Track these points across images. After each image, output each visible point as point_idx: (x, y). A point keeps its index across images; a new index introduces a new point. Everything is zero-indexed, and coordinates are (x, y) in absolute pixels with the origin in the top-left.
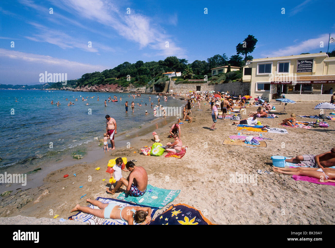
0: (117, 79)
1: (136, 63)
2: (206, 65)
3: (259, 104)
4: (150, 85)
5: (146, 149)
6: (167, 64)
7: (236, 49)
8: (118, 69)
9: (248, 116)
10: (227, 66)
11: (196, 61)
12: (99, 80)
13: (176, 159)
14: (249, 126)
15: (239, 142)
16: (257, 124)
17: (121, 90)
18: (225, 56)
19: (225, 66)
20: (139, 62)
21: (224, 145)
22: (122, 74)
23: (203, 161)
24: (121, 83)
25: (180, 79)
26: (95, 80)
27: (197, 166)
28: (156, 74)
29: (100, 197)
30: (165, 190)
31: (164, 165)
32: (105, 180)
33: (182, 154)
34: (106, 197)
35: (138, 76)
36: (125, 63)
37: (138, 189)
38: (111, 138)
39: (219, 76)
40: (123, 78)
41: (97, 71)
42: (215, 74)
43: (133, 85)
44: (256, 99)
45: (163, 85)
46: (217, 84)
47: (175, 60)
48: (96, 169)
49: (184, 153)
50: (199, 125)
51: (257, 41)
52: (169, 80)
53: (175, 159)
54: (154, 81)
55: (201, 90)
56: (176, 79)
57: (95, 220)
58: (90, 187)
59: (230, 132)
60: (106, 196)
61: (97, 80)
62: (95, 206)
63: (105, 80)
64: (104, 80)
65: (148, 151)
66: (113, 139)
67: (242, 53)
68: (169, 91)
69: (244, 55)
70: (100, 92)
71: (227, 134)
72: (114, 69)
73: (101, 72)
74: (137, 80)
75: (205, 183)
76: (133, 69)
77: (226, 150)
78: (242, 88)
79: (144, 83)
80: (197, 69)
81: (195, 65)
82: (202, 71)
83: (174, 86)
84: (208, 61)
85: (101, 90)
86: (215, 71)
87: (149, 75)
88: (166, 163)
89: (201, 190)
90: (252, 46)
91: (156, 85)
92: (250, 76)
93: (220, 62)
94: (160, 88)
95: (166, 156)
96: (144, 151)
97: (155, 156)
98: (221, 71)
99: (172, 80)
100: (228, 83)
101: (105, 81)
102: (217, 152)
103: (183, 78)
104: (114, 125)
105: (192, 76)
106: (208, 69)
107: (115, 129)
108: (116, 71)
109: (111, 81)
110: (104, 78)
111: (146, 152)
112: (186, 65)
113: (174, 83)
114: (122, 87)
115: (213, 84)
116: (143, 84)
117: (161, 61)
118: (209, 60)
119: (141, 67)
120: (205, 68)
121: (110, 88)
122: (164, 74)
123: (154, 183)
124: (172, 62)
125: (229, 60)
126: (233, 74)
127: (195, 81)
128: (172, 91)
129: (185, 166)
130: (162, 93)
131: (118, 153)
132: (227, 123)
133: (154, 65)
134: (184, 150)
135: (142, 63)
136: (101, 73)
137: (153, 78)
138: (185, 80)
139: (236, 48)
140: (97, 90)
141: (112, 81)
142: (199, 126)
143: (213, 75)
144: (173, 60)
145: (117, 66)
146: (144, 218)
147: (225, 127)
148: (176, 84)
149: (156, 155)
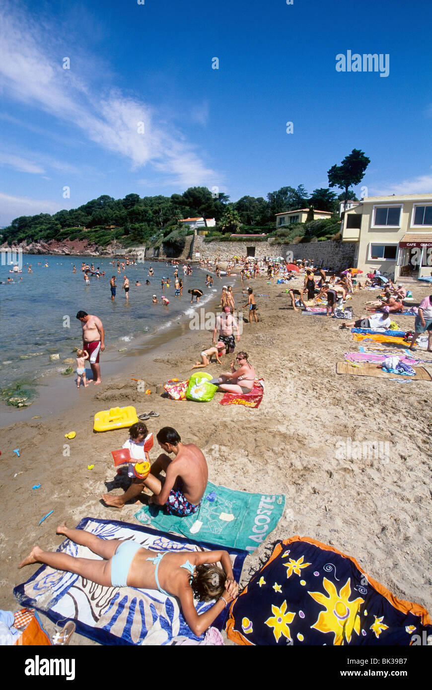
0: (86, 230)
1: (125, 198)
2: (265, 206)
3: (376, 285)
4: (154, 242)
5: (177, 387)
6: (188, 203)
7: (328, 177)
8: (88, 208)
9: (365, 309)
10: (307, 210)
11: (246, 198)
12: (48, 231)
13: (246, 410)
14: (375, 331)
15: (370, 368)
16: (389, 328)
17: (95, 251)
18: (303, 190)
19: (304, 210)
20: (131, 196)
21: (342, 376)
22: (97, 219)
23: (308, 414)
24: (94, 238)
25: (215, 233)
26: (41, 231)
27: (302, 428)
28: (166, 221)
29: (89, 516)
30: (243, 493)
31: (225, 425)
32: (92, 466)
33: (256, 397)
34: (103, 517)
35: (129, 225)
36: (103, 198)
37: (185, 500)
38: (93, 359)
39: (291, 229)
40: (99, 227)
41: (44, 213)
42: (282, 225)
43: (120, 243)
44: (369, 276)
45: (180, 244)
46: (287, 244)
47: (204, 195)
48: (66, 436)
49: (260, 394)
50: (271, 327)
51: (369, 162)
52: (192, 233)
53: (244, 410)
54: (162, 235)
55: (256, 255)
56: (207, 232)
57: (87, 590)
58: (59, 488)
59: (341, 345)
60: (104, 514)
61: (45, 230)
62: (81, 545)
63: (61, 230)
64: (59, 231)
65: (181, 390)
66: (97, 361)
67: (339, 185)
68: (193, 255)
69: (343, 188)
70: (52, 254)
71: (337, 349)
72: (79, 208)
73: (51, 215)
74: (126, 232)
75: (336, 476)
76: (118, 209)
77: (348, 388)
78: (337, 254)
79: (142, 238)
80: (247, 214)
81: (243, 206)
82: (256, 218)
83: (204, 246)
84: (269, 199)
85: (53, 251)
86: (284, 218)
87: (151, 223)
88: (228, 419)
89: (333, 495)
90: (359, 171)
91: (167, 244)
92: (358, 230)
93: (292, 202)
94: (174, 249)
95: (222, 402)
96: (173, 390)
97: (198, 401)
98: (295, 219)
99: (198, 234)
100: (309, 242)
101: (60, 233)
102: (331, 393)
103: (220, 232)
104: (99, 331)
105: (238, 228)
106: (269, 215)
107: (100, 341)
108: (83, 213)
109: (74, 234)
110: (59, 226)
111: (176, 392)
112: (225, 206)
113: (202, 239)
114: (97, 246)
115: (279, 244)
116: (139, 241)
117: (177, 195)
118: (271, 196)
119: (135, 207)
120: (262, 212)
121: (73, 248)
122: (181, 221)
123: (216, 476)
124: (199, 197)
125: (310, 197)
126: (319, 226)
127: (245, 237)
128: (198, 255)
129: (274, 428)
130: (179, 258)
131: (109, 393)
132: (327, 323)
133: (162, 203)
134: (259, 387)
135: (136, 199)
136: (53, 216)
137: (159, 229)
138: (223, 234)
139: (328, 174)
140: (44, 251)
141: (76, 232)
142: (272, 331)
143: (280, 226)
144: (201, 193)
145: (85, 203)
146: (219, 589)
147: (327, 334)
148: (207, 241)
149: (201, 400)
